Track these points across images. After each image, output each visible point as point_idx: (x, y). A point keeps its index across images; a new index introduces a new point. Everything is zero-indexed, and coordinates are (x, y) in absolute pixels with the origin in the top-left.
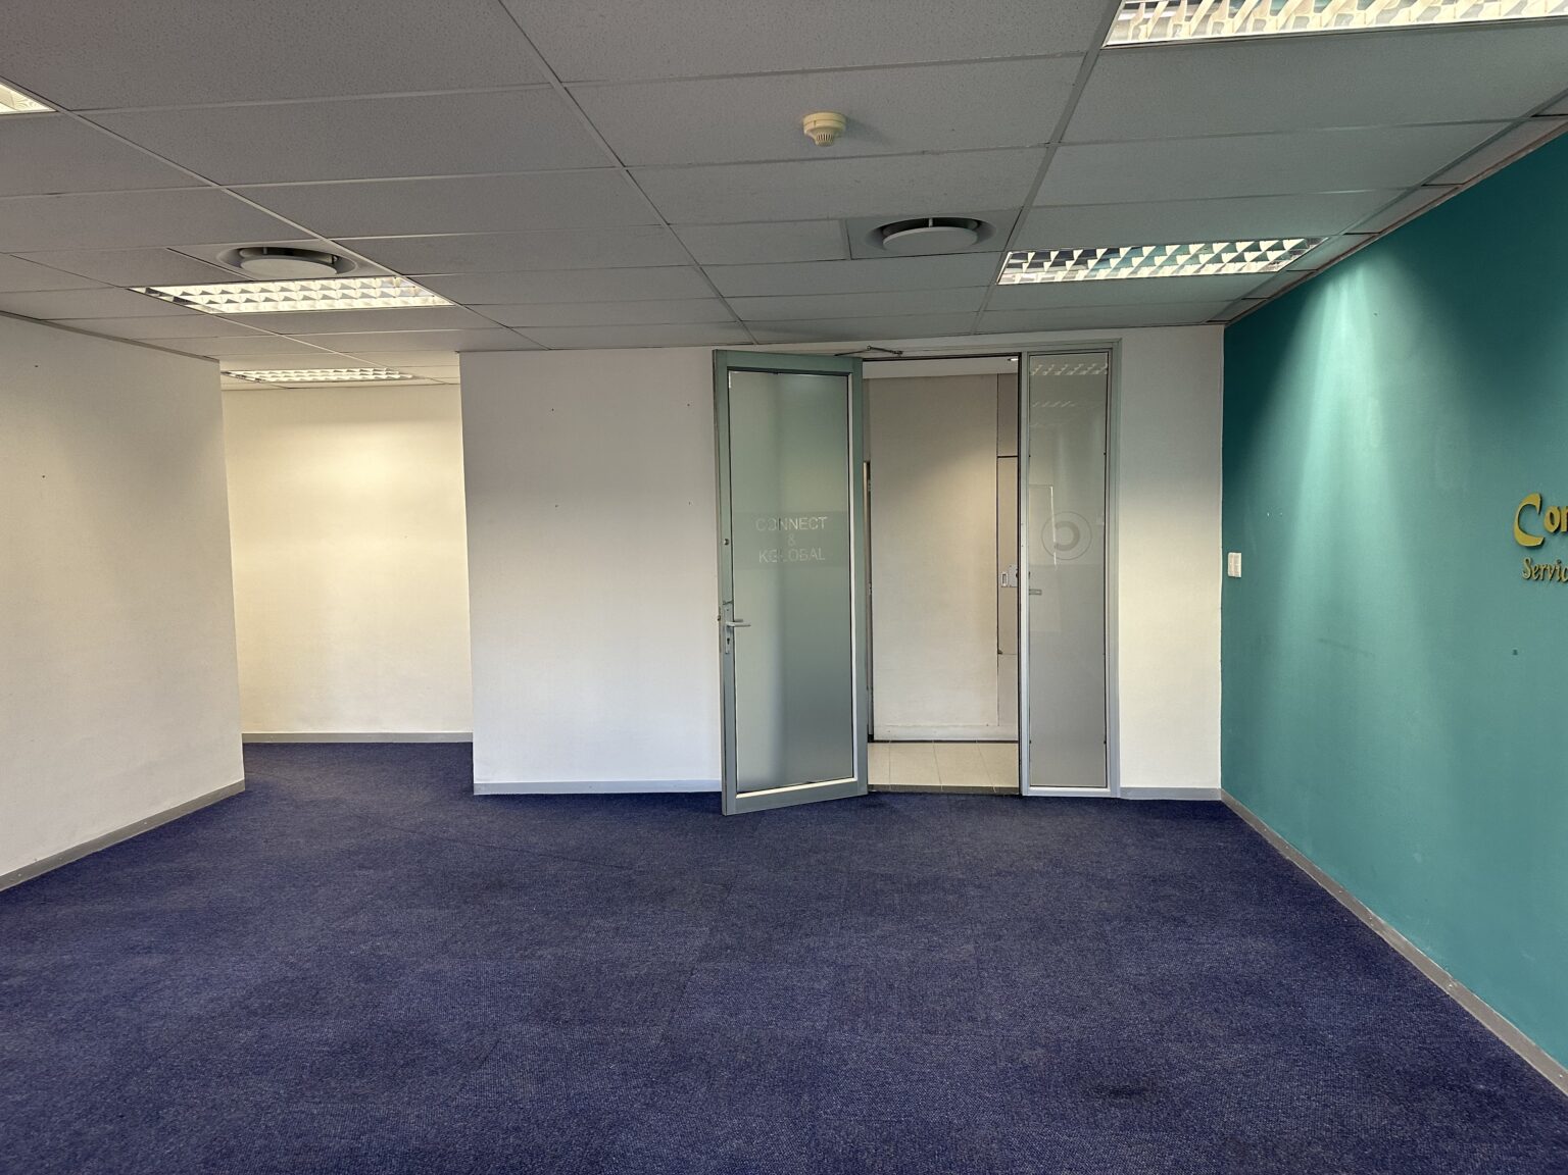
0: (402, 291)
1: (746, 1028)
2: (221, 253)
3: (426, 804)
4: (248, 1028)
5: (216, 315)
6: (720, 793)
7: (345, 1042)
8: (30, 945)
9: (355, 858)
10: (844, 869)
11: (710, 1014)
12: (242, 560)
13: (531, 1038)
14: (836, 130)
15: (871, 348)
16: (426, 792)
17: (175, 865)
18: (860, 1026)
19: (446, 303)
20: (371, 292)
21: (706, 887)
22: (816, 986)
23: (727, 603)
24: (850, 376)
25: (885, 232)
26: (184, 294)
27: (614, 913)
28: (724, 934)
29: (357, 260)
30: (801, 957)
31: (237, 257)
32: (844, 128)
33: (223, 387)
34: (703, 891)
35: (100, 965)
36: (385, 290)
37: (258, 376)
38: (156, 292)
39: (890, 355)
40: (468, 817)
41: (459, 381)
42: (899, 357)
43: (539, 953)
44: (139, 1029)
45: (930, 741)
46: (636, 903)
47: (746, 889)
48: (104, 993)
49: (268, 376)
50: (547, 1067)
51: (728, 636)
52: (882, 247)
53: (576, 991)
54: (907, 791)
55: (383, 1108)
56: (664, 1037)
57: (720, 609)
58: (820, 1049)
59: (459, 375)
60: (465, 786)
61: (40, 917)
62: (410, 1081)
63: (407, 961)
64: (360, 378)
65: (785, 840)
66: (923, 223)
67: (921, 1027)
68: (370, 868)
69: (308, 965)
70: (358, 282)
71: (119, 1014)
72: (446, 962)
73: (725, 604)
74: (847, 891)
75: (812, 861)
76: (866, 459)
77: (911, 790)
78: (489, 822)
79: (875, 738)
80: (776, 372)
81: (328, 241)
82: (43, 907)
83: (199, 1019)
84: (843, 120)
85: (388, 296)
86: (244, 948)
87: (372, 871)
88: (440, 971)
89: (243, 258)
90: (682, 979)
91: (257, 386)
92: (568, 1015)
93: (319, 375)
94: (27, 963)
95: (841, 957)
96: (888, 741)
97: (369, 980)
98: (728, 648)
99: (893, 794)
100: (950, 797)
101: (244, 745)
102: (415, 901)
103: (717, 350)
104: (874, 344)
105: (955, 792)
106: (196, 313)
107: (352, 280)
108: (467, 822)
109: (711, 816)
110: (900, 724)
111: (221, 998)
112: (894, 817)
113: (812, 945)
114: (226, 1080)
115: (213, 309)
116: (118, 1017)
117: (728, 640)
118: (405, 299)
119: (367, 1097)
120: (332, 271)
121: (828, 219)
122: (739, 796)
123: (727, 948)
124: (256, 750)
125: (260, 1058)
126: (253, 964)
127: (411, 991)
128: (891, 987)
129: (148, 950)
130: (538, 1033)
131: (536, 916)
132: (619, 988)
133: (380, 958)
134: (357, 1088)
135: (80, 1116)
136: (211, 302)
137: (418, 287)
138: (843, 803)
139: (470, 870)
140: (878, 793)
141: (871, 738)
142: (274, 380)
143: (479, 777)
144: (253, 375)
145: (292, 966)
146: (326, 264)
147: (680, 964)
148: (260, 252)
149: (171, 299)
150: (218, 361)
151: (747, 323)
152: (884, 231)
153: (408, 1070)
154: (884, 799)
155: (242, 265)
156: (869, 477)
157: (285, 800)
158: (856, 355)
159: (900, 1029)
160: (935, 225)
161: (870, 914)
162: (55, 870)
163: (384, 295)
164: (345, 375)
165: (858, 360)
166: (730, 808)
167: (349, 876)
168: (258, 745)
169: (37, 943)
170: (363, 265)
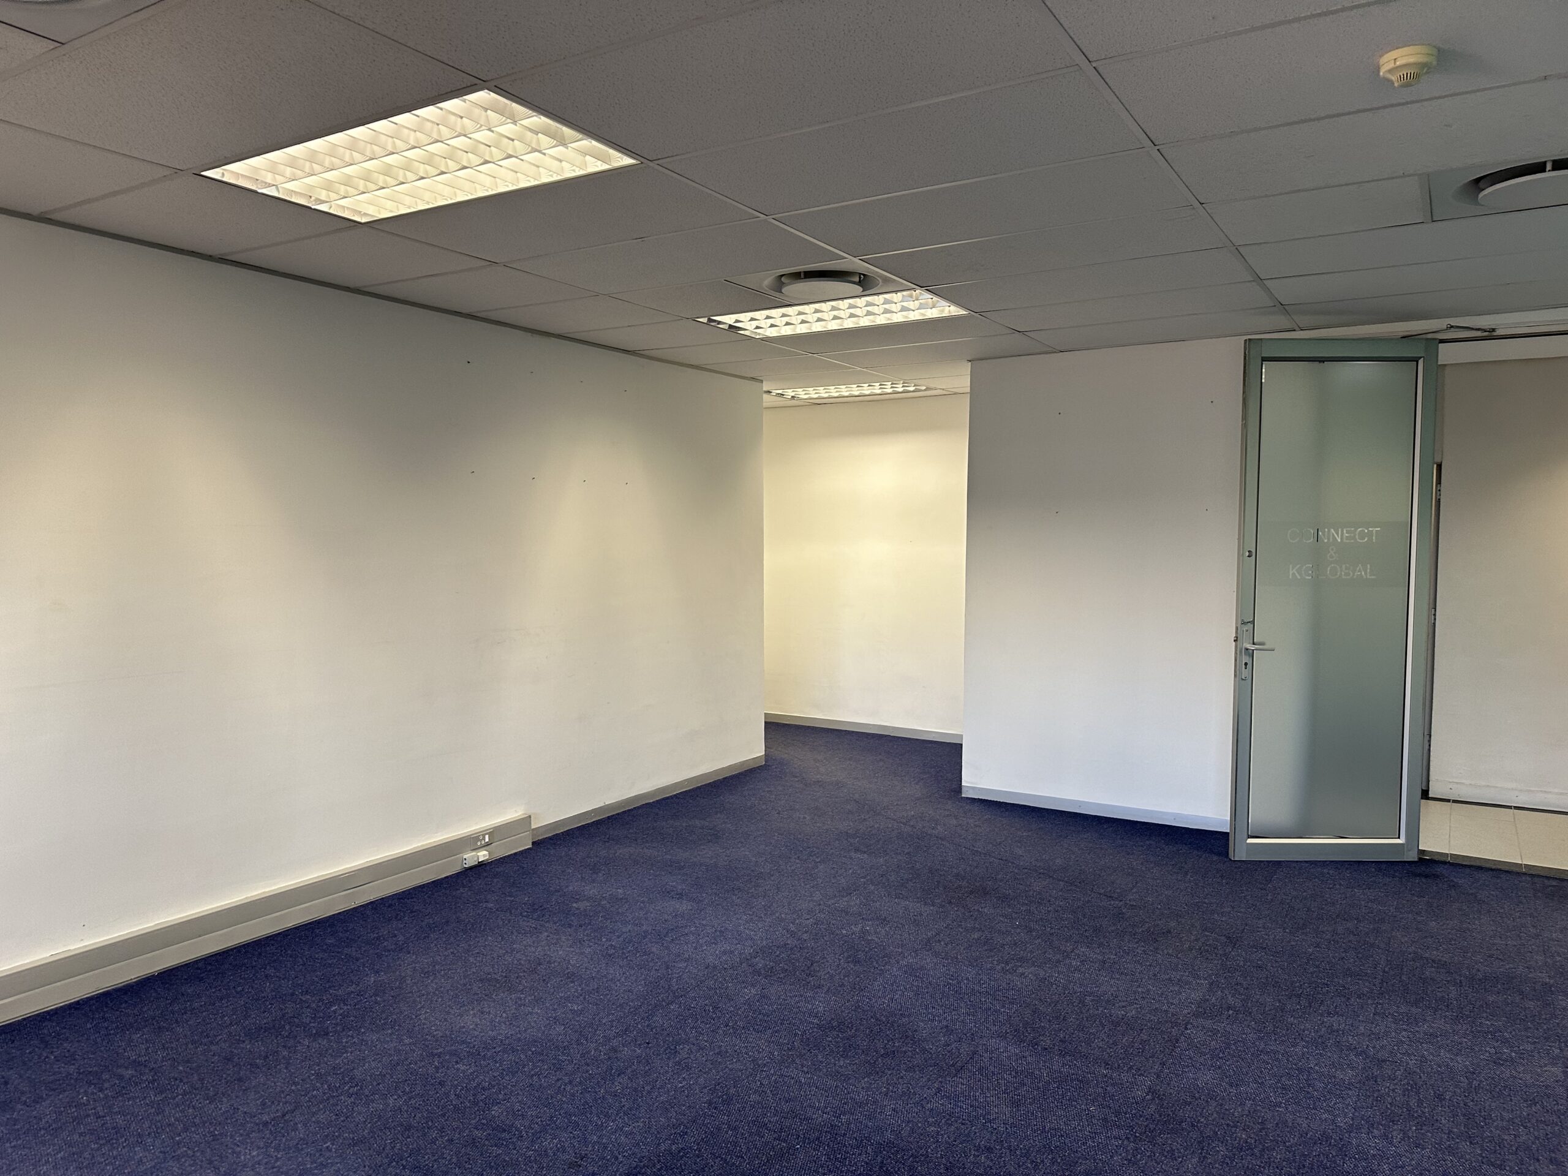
0: (921, 303)
1: (1249, 1103)
2: (767, 281)
3: (918, 799)
4: (753, 985)
5: (762, 339)
6: (1227, 834)
7: (833, 1019)
8: (595, 876)
9: (852, 840)
10: (1382, 945)
11: (1206, 1078)
12: (773, 559)
13: (1009, 1058)
14: (1423, 65)
15: (1452, 327)
16: (917, 787)
17: (707, 824)
18: (1397, 1136)
19: (963, 312)
20: (893, 307)
21: (1207, 936)
22: (1340, 1075)
23: (1246, 623)
24: (1421, 362)
25: (1481, 184)
26: (737, 321)
27: (1101, 945)
28: (1226, 992)
29: (881, 276)
30: (1321, 1036)
31: (780, 283)
32: (1435, 63)
33: (765, 405)
34: (1202, 940)
35: (643, 902)
36: (905, 304)
37: (793, 394)
38: (715, 321)
39: (1479, 334)
40: (956, 817)
41: (968, 390)
42: (1490, 335)
43: (1021, 970)
44: (668, 968)
45: (1509, 807)
46: (1127, 938)
47: (1254, 946)
48: (644, 928)
49: (801, 393)
50: (1023, 1091)
51: (1245, 659)
52: (1477, 203)
53: (1057, 1018)
54: (1472, 863)
55: (863, 1093)
56: (1150, 1090)
57: (1237, 628)
58: (1341, 1149)
59: (969, 384)
60: (954, 786)
61: (603, 853)
62: (890, 1072)
63: (893, 951)
64: (879, 391)
65: (1305, 899)
66: (1540, 168)
67: (1481, 1155)
68: (865, 852)
69: (805, 936)
70: (880, 299)
71: (654, 949)
72: (928, 960)
73: (1244, 623)
74: (1384, 972)
75: (1340, 929)
76: (1438, 460)
77: (1478, 864)
78: (976, 826)
79: (1431, 795)
80: (1322, 360)
81: (856, 260)
82: (607, 844)
83: (715, 967)
84: (1435, 52)
85: (909, 310)
86: (754, 909)
87: (866, 855)
88: (922, 968)
89: (784, 283)
90: (1174, 1031)
91: (794, 402)
92: (1047, 1042)
93: (844, 391)
94: (591, 890)
95: (1374, 1047)
96: (1448, 801)
97: (857, 962)
98: (1245, 673)
99: (1452, 864)
100: (1536, 880)
101: (765, 722)
102: (903, 892)
103: (1249, 339)
104: (1454, 322)
105: (1542, 873)
106: (745, 338)
107: (876, 297)
108: (954, 822)
109: (1215, 858)
110: (1467, 782)
111: (732, 952)
112: (1453, 893)
113: (1335, 1026)
114: (731, 1030)
115: (759, 334)
116: (653, 953)
117: (1246, 664)
118: (922, 311)
119: (849, 1079)
120: (858, 289)
121: (1404, 176)
122: (1250, 841)
123: (1229, 1008)
124: (775, 728)
125: (760, 1017)
126: (760, 925)
127: (895, 982)
128: (1440, 1097)
129: (680, 896)
130: (1017, 1055)
131: (1018, 930)
132: (1103, 1026)
133: (869, 942)
134: (841, 1067)
135: (618, 1035)
136: (757, 327)
137: (935, 299)
138: (1384, 866)
139: (955, 871)
140: (1432, 862)
141: (1425, 795)
142: (806, 397)
143: (967, 780)
144: (790, 393)
145: (793, 934)
146: (854, 283)
147: (1173, 1015)
148: (797, 276)
149: (726, 327)
150: (762, 381)
151: (1286, 307)
152: (1479, 183)
153: (888, 1061)
154: (1440, 869)
155: (783, 291)
156: (1439, 482)
157: (796, 777)
158: (1430, 336)
159: (1451, 1150)
160: (1554, 169)
161: (1416, 1004)
162: (618, 814)
163: (904, 309)
164: (866, 390)
165: (1432, 342)
166: (1239, 853)
167: (845, 857)
168: (777, 724)
169: (600, 875)
170: (886, 280)
